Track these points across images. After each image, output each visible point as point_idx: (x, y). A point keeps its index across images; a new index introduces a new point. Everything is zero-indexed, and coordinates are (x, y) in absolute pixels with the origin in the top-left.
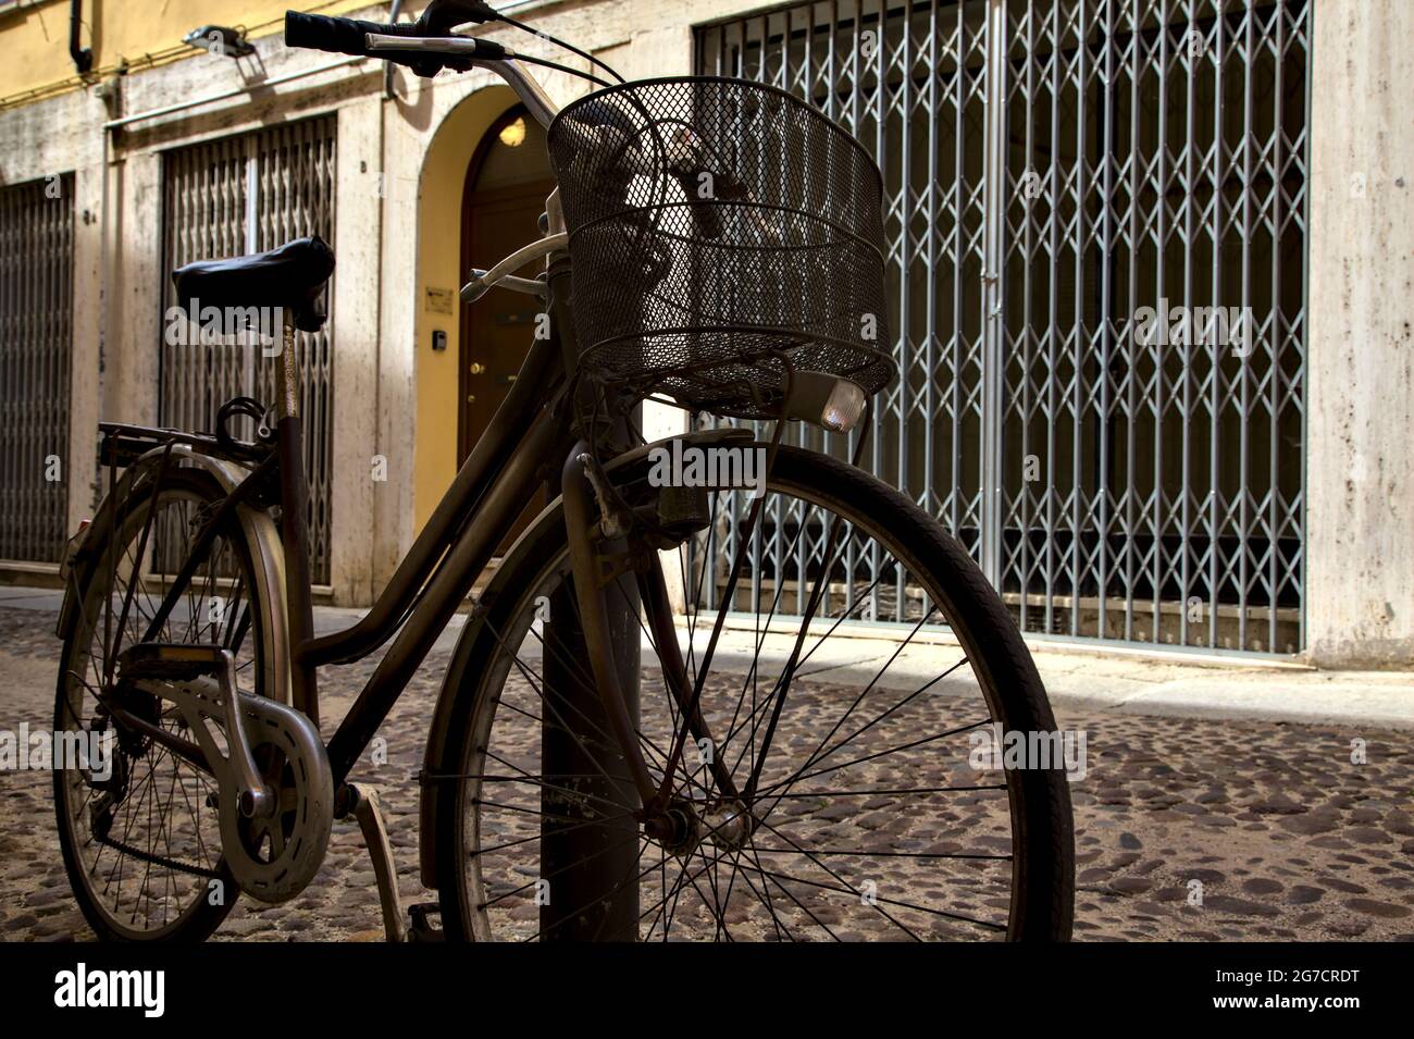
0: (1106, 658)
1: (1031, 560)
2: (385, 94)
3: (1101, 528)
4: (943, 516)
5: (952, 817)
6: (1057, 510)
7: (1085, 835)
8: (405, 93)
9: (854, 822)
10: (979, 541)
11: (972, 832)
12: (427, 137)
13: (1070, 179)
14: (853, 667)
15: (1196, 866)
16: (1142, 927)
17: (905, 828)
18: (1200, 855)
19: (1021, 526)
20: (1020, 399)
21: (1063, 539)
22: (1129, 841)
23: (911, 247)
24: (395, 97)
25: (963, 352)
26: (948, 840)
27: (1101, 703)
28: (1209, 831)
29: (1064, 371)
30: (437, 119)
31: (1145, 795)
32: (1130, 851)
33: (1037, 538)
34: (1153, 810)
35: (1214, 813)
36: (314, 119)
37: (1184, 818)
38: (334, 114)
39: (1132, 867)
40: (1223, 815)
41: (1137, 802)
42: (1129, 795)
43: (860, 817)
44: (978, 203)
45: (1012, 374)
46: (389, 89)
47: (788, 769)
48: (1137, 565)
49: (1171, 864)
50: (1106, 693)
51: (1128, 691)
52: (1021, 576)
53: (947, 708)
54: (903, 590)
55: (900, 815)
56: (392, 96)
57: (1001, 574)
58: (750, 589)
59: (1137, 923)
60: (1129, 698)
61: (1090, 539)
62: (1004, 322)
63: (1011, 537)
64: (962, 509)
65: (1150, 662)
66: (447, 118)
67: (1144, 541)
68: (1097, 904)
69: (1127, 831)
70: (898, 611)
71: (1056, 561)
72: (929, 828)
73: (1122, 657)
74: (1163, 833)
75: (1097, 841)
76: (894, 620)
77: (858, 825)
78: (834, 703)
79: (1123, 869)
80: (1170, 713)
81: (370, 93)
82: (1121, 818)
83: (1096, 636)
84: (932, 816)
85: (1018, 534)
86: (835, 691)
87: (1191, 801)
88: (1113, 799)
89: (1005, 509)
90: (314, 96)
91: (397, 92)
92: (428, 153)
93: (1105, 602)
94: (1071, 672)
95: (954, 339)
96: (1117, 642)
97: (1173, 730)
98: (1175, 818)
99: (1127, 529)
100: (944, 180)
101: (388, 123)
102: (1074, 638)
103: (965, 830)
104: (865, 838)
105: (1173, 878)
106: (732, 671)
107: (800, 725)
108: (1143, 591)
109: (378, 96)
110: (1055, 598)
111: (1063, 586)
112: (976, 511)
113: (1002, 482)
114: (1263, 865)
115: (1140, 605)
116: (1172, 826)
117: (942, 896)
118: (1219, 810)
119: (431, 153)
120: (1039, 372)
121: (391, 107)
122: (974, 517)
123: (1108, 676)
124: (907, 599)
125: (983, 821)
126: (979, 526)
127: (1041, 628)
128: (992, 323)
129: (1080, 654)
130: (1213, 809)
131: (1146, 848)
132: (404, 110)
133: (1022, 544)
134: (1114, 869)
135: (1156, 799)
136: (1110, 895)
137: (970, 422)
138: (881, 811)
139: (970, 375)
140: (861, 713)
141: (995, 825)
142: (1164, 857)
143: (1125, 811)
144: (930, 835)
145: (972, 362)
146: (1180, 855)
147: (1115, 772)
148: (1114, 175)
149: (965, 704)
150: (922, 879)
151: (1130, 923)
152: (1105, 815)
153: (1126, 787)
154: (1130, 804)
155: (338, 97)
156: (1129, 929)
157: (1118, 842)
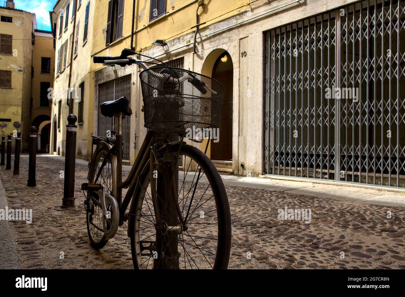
0: (368, 189)
1: (348, 163)
2: (194, 52)
3: (367, 154)
4: (325, 151)
5: (300, 228)
6: (355, 150)
7: (332, 235)
8: (198, 52)
9: (276, 228)
10: (335, 158)
11: (303, 232)
12: (203, 61)
13: (358, 64)
14: (300, 189)
15: (356, 244)
16: (330, 259)
17: (287, 231)
18: (359, 241)
19: (346, 154)
20: (345, 121)
21: (357, 157)
22: (343, 237)
23: (317, 83)
24: (196, 53)
25: (330, 109)
26: (296, 234)
27: (361, 200)
28: (366, 235)
29: (357, 114)
30: (205, 57)
31: (354, 225)
32: (341, 239)
33: (350, 157)
34: (354, 229)
35: (370, 231)
36: (179, 59)
37: (361, 232)
38: (183, 57)
39: (339, 243)
40: (372, 231)
41: (351, 227)
42: (350, 225)
43: (278, 227)
44: (334, 71)
45: (343, 115)
46: (195, 51)
47: (267, 214)
48: (377, 164)
49: (350, 243)
50: (364, 198)
51: (370, 198)
52: (346, 167)
53: (318, 200)
54: (315, 170)
55: (288, 227)
56: (195, 53)
57: (340, 166)
58: (278, 169)
59: (330, 257)
60: (370, 199)
61: (364, 157)
62: (341, 102)
63: (343, 157)
64: (330, 150)
65: (380, 190)
66: (207, 57)
67: (378, 158)
68: (323, 252)
69: (343, 234)
70: (314, 175)
71: (355, 163)
72: (293, 231)
73: (372, 189)
74: (352, 235)
75: (333, 236)
76: (313, 177)
77: (276, 229)
78: (289, 198)
79: (336, 244)
80: (378, 204)
81: (191, 52)
82: (343, 231)
83: (366, 183)
84: (296, 228)
85: (345, 155)
86: (292, 195)
87: (366, 228)
88: (344, 226)
89: (341, 150)
90: (179, 54)
91: (196, 52)
92: (203, 65)
93: (368, 174)
94: (357, 192)
95: (328, 106)
96: (371, 184)
97: (376, 208)
98: (358, 232)
99: (374, 154)
100: (325, 66)
101: (195, 59)
102: (359, 183)
103: (301, 232)
104: (275, 232)
105: (348, 247)
106: (268, 189)
107: (277, 204)
108: (378, 171)
109: (192, 53)
110: (355, 173)
111: (357, 169)
112: (334, 150)
113: (341, 142)
114: (375, 245)
115: (377, 175)
116: (356, 234)
117: (284, 247)
118: (372, 230)
119: (204, 65)
120: (350, 114)
121: (195, 55)
122: (333, 151)
123: (366, 193)
124: (317, 172)
125: (307, 230)
126: (335, 154)
127: (351, 181)
128: (338, 102)
129: (361, 187)
130: (370, 230)
131: (345, 239)
132: (198, 56)
133: (346, 159)
134: (334, 244)
135: (356, 226)
136: (328, 250)
137: (332, 127)
138: (284, 226)
139: (332, 115)
140: (295, 201)
141: (310, 231)
142: (349, 242)
143: (346, 229)
144: (292, 232)
145: (333, 112)
146: (354, 241)
147: (350, 219)
148: (370, 62)
149: (323, 200)
150: (282, 243)
151: (328, 258)
152: (340, 230)
153: (350, 223)
154: (349, 227)
155: (184, 54)
156: (327, 259)
157: (339, 237)
